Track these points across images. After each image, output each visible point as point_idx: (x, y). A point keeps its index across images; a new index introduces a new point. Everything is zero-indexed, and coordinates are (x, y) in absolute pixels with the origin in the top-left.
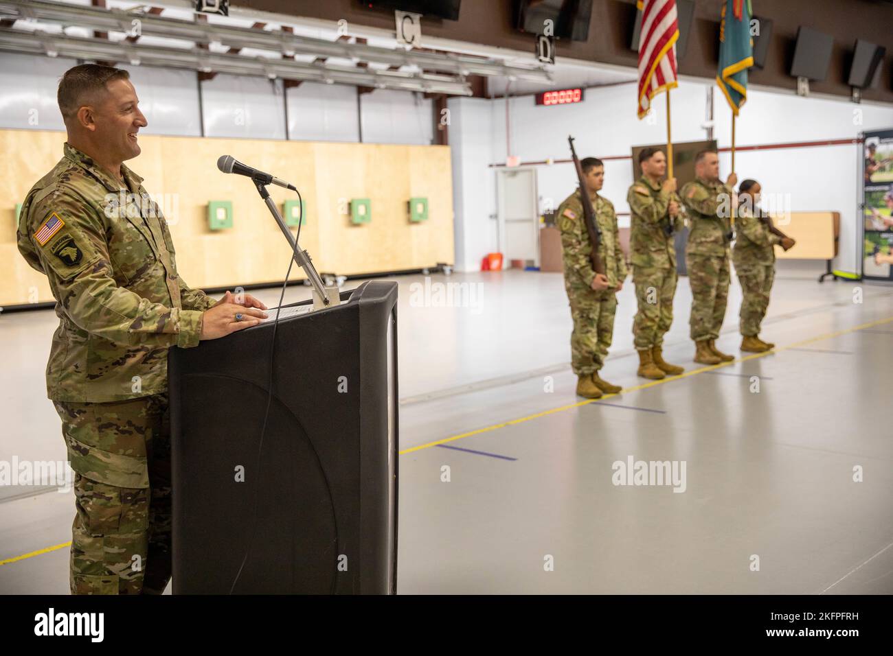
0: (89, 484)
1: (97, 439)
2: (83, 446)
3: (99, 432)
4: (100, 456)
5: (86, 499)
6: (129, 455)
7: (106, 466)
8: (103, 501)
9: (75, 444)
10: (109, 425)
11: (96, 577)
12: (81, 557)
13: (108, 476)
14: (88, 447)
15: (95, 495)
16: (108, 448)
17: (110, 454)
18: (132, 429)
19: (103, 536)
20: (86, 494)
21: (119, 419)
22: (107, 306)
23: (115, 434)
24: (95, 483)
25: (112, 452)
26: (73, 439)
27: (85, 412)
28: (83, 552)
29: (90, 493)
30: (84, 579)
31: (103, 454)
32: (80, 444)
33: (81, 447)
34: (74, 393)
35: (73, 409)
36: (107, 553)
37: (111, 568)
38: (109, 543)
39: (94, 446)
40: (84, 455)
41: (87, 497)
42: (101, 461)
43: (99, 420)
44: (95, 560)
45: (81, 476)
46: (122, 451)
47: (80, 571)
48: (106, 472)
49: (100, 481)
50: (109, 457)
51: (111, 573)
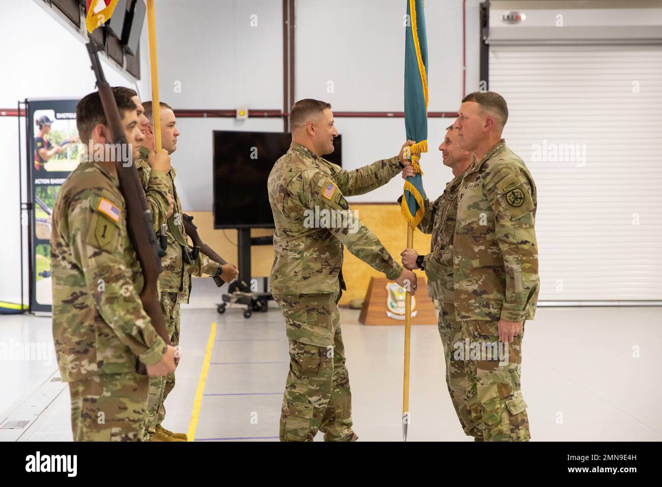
0: (302, 346)
1: (306, 318)
2: (297, 323)
3: (308, 313)
4: (308, 328)
5: (300, 355)
6: (324, 327)
7: (312, 334)
8: (310, 355)
9: (292, 323)
10: (313, 309)
11: (301, 403)
12: (293, 390)
13: (313, 340)
14: (301, 323)
15: (305, 352)
16: (313, 323)
17: (314, 327)
18: (325, 311)
19: (308, 378)
20: (300, 352)
21: (318, 306)
22: (367, 235)
23: (317, 314)
24: (305, 345)
25: (315, 325)
26: (291, 320)
27: (299, 303)
28: (295, 387)
29: (303, 351)
30: (294, 404)
31: (310, 327)
32: (295, 322)
33: (296, 324)
34: (293, 289)
35: (291, 302)
36: (310, 389)
37: (310, 399)
38: (311, 383)
39: (304, 322)
40: (298, 328)
41: (300, 354)
42: (309, 331)
43: (307, 306)
44: (302, 393)
45: (296, 341)
46: (320, 325)
47: (291, 399)
48: (312, 337)
49: (308, 343)
50: (313, 328)
51: (310, 402)
